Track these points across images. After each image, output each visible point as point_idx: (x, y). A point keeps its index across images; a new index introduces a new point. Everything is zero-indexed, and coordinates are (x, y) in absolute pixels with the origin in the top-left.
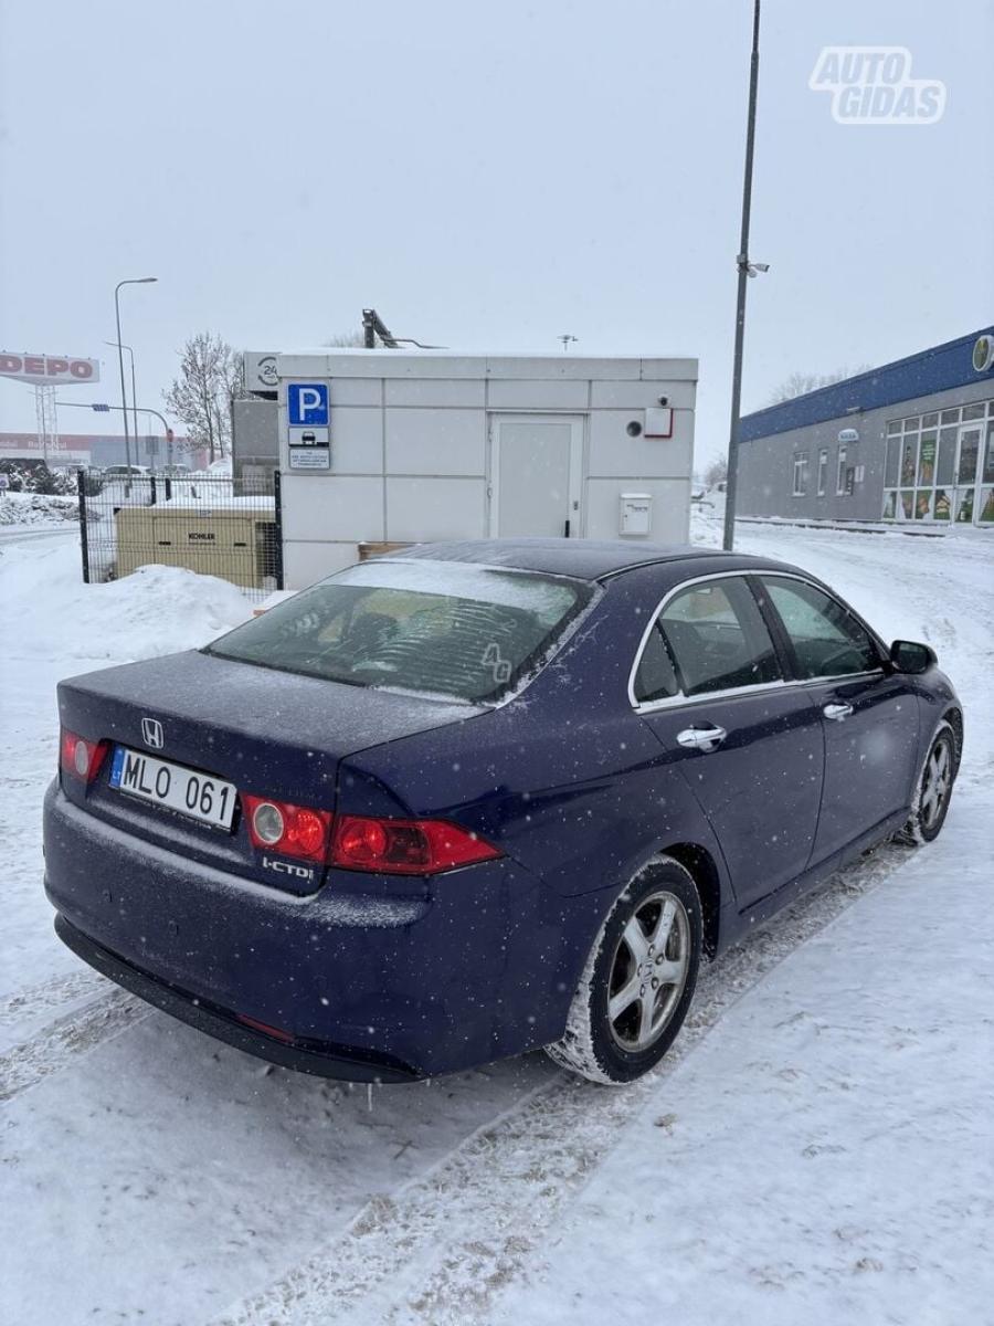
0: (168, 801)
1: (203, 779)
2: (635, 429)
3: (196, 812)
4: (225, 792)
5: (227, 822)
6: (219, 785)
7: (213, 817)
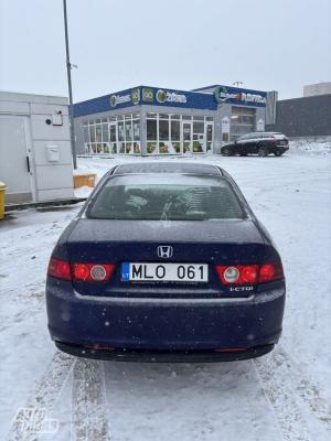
0: (166, 278)
1: (186, 266)
2: (48, 122)
3: (186, 279)
4: (201, 268)
5: (205, 279)
6: (197, 266)
7: (197, 278)
